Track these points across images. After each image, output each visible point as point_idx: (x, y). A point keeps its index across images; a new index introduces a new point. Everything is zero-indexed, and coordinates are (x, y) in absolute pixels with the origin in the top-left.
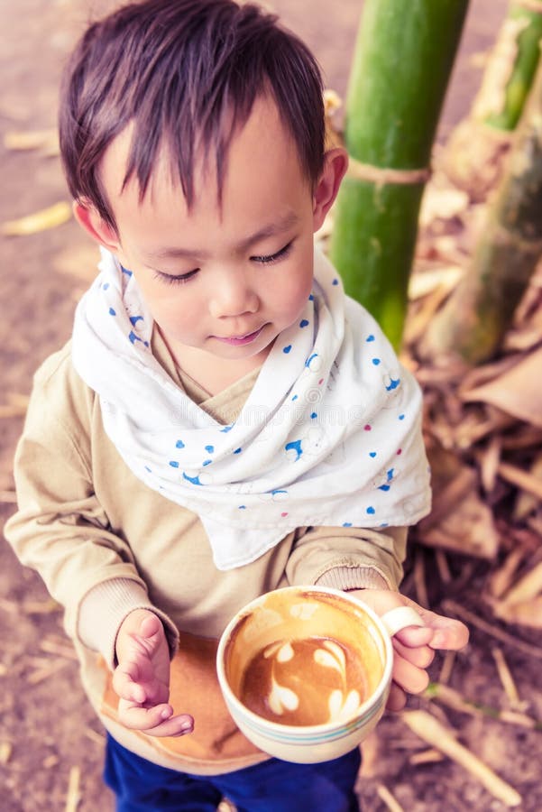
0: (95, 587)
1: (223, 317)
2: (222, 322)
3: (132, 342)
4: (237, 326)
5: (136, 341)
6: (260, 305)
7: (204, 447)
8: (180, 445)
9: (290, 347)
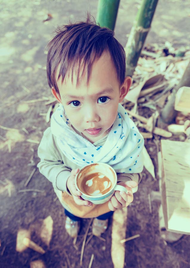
0: (61, 171)
1: (88, 122)
2: (87, 123)
3: (67, 124)
4: (92, 125)
5: (68, 124)
6: (100, 119)
7: (91, 155)
8: (85, 153)
9: (116, 131)
